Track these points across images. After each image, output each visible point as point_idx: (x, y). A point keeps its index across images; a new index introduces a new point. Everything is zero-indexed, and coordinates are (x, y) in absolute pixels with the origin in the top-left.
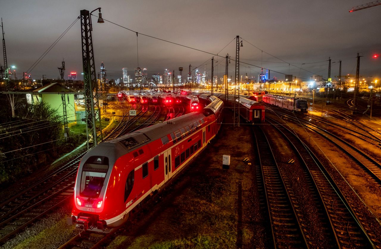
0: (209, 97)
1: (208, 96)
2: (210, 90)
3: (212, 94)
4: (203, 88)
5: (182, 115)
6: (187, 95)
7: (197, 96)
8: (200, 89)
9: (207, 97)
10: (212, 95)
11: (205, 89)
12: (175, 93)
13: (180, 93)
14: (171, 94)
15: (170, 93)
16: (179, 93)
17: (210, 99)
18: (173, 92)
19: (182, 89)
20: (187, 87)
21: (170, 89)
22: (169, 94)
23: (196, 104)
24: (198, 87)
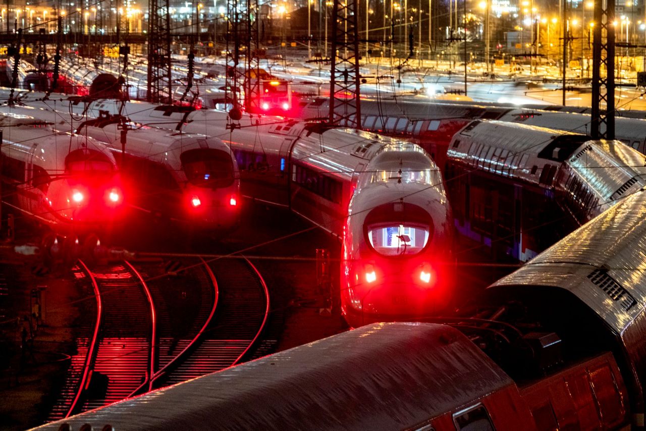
0: (564, 157)
1: (558, 141)
2: (574, 72)
3: (595, 123)
4: (495, 56)
5: (245, 359)
6: (311, 129)
7: (422, 138)
8: (465, 58)
9: (546, 153)
10: (595, 136)
11: (525, 57)
12: (168, 107)
13: (225, 100)
14: (119, 119)
15: (111, 106)
16: (215, 100)
17: (576, 184)
18: (151, 97)
19: (260, 55)
20: (314, 41)
21: (112, 53)
22: (104, 120)
23: (411, 232)
24: (440, 40)
